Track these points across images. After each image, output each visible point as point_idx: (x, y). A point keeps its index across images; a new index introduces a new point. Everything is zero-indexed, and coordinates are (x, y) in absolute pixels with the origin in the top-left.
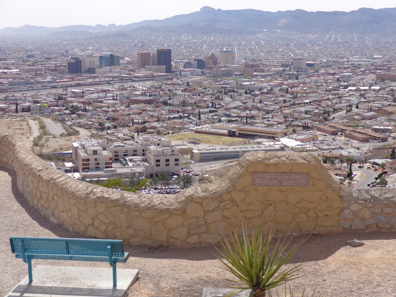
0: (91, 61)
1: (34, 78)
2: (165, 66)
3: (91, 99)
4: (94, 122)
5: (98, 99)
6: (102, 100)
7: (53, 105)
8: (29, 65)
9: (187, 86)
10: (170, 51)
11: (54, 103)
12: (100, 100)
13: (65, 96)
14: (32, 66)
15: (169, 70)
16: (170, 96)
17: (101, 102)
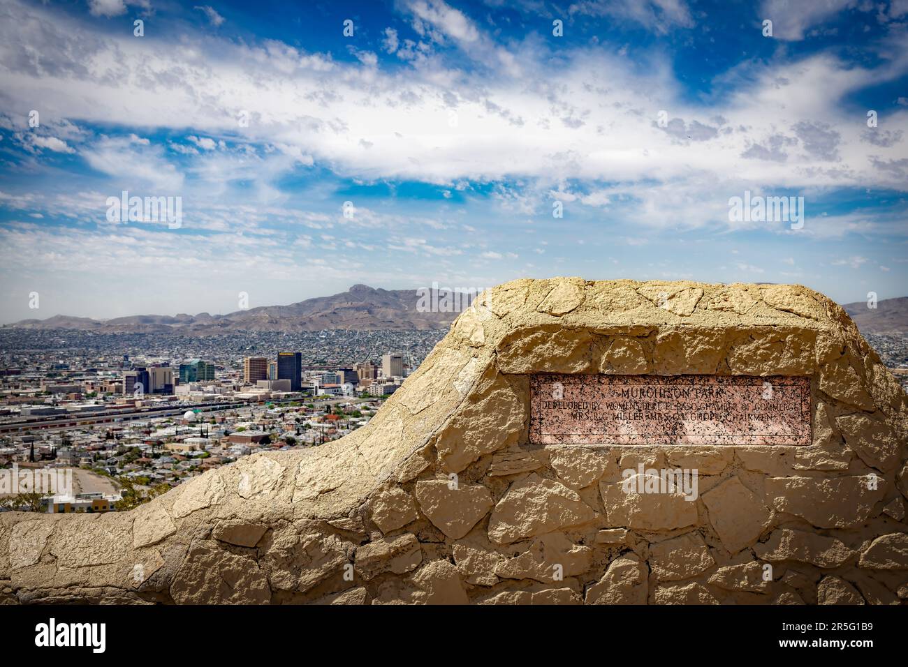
0: (165, 373)
1: (66, 402)
2: (290, 381)
3: (162, 437)
4: (167, 475)
5: (176, 437)
6: (182, 437)
7: (97, 447)
8: (59, 382)
9: (326, 412)
10: (299, 356)
11: (98, 443)
12: (178, 437)
13: (118, 432)
14: (65, 382)
15: (297, 386)
16: (298, 430)
17: (180, 441)
